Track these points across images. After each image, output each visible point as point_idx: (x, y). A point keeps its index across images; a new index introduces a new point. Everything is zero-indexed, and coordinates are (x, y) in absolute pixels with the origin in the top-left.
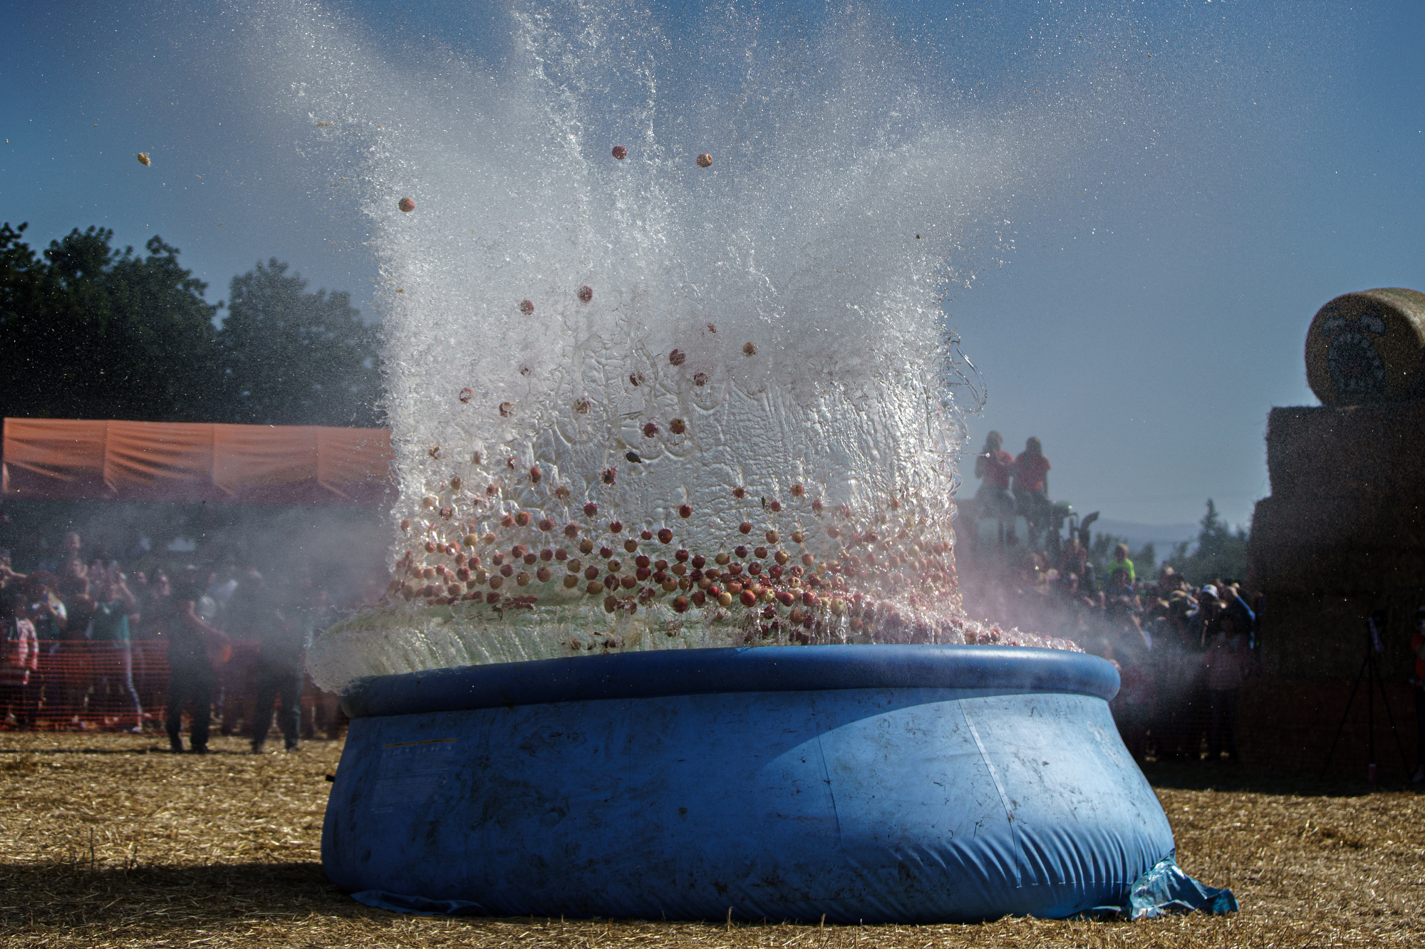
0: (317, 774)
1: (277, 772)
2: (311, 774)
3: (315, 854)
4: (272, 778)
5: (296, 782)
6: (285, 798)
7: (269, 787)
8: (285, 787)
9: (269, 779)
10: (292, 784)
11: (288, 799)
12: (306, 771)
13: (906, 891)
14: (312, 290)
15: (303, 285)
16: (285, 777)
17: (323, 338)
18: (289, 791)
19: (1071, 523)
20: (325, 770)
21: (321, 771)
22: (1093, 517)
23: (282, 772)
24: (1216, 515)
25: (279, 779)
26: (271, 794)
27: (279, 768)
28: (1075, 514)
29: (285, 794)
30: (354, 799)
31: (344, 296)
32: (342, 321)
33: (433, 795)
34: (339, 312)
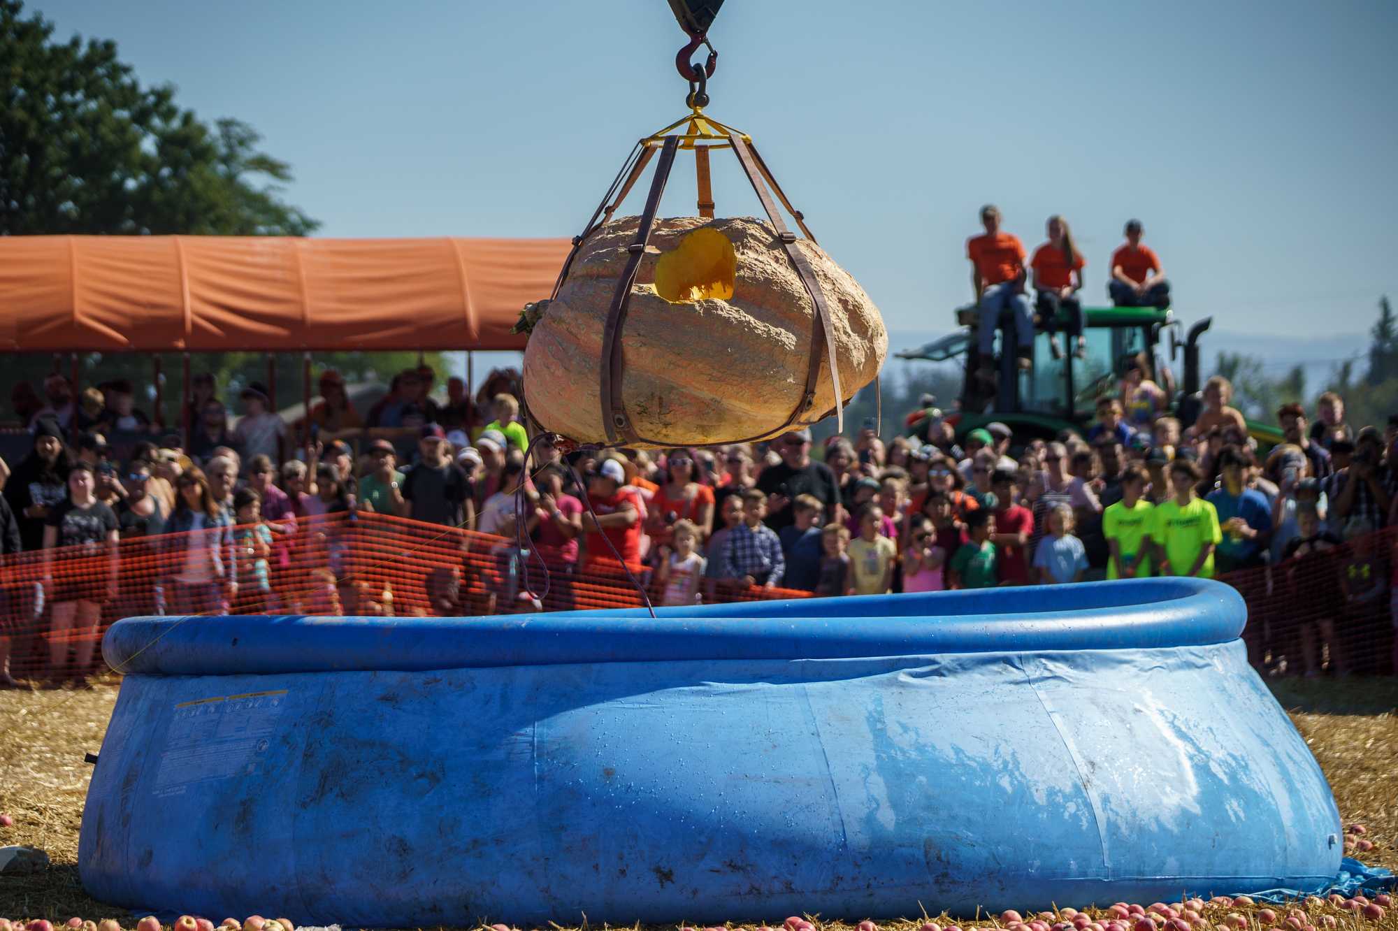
0: (86, 739)
1: (27, 738)
2: (76, 739)
3: (73, 857)
4: (20, 747)
5: (53, 751)
6: (38, 776)
7: (14, 761)
8: (40, 760)
9: (15, 749)
10: (49, 755)
11: (42, 775)
12: (68, 734)
13: (936, 882)
14: (59, 38)
15: (46, 32)
16: (39, 744)
17: (80, 110)
18: (44, 765)
19: (1172, 335)
20: (97, 732)
21: (92, 734)
22: (1203, 326)
23: (33, 738)
24: (1393, 319)
25: (29, 748)
26: (18, 770)
27: (29, 732)
28: (1177, 322)
29: (38, 769)
30: (128, 782)
31: (109, 47)
32: (108, 83)
33: (247, 765)
34: (101, 71)
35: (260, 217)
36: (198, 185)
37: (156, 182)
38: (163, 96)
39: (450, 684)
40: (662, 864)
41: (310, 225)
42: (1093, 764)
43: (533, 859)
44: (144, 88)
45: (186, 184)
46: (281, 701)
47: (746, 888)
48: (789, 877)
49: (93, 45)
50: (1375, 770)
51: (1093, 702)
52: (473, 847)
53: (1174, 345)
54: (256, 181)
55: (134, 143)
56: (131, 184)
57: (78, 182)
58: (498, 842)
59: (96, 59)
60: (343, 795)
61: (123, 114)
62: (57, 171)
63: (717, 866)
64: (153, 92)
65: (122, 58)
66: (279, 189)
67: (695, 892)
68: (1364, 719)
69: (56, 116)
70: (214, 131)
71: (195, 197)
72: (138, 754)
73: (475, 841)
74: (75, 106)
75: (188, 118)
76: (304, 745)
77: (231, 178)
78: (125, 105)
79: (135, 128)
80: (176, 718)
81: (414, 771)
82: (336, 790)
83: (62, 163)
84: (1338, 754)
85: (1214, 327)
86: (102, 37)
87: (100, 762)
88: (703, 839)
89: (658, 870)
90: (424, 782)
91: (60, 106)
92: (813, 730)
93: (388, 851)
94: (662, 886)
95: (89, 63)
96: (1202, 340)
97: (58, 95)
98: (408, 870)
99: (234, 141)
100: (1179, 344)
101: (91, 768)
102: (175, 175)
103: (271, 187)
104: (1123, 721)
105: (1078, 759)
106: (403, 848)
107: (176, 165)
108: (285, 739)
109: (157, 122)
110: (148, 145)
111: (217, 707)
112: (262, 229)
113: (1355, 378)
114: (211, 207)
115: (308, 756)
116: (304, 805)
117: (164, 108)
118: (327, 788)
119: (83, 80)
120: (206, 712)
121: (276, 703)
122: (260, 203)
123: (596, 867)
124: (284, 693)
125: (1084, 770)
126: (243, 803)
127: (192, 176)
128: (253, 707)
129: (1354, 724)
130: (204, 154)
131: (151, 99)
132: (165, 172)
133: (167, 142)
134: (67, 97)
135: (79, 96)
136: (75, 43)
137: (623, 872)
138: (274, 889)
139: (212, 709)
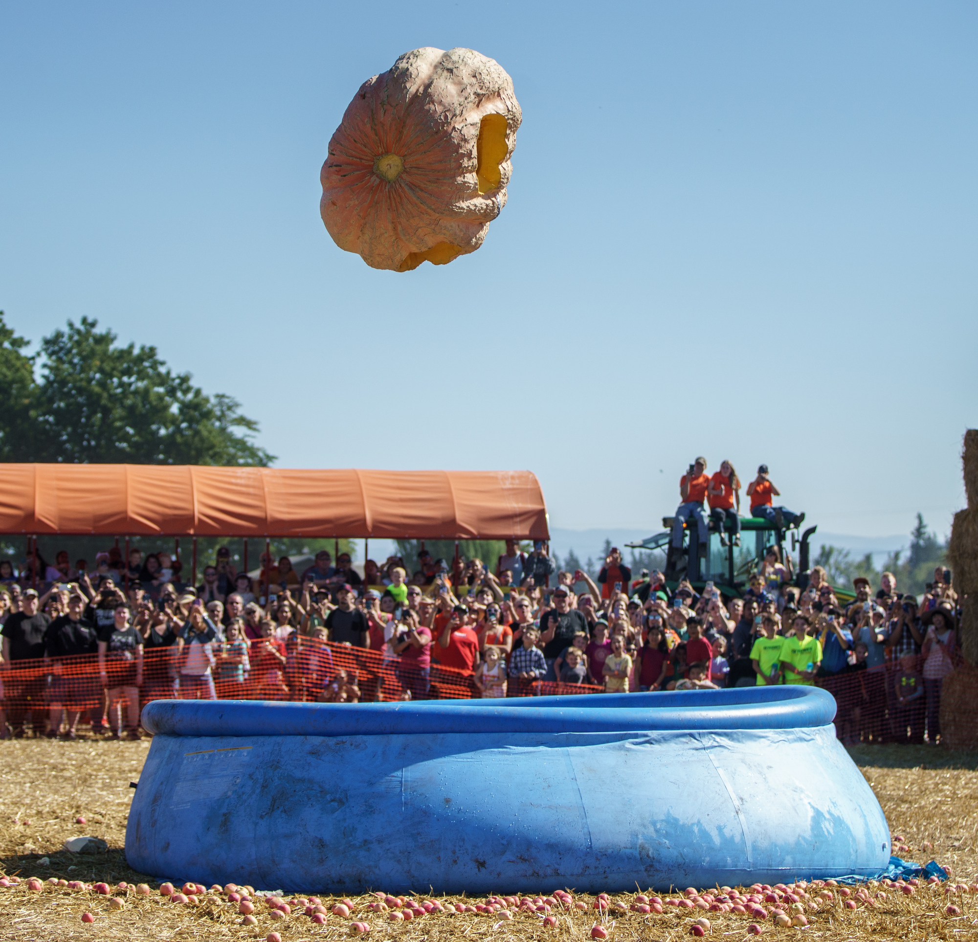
0: (130, 771)
1: (95, 770)
2: (124, 771)
3: (122, 844)
4: (91, 775)
5: (111, 778)
6: (101, 793)
7: (88, 784)
8: (102, 783)
9: (87, 777)
10: (108, 781)
11: (104, 793)
12: (120, 768)
13: (646, 870)
14: (120, 344)
15: (112, 341)
16: (101, 774)
17: (134, 387)
18: (105, 787)
19: (793, 536)
20: (137, 767)
21: (133, 768)
22: (814, 530)
23: (99, 770)
24: (925, 527)
25: (96, 776)
26: (89, 789)
27: (95, 767)
29: (102, 789)
30: (156, 800)
31: (152, 349)
32: (150, 371)
33: (227, 792)
34: (146, 364)
35: (240, 454)
36: (205, 433)
37: (179, 430)
38: (184, 380)
39: (351, 745)
40: (479, 857)
41: (270, 458)
42: (742, 799)
43: (400, 852)
44: (173, 375)
45: (197, 433)
46: (248, 753)
47: (530, 872)
48: (557, 866)
49: (143, 348)
50: (910, 802)
51: (743, 761)
52: (364, 845)
53: (794, 541)
54: (238, 431)
55: (167, 407)
56: (163, 432)
57: (130, 431)
58: (380, 841)
59: (145, 357)
60: (285, 811)
61: (161, 390)
62: (118, 424)
63: (514, 859)
64: (179, 377)
65: (160, 357)
66: (254, 437)
67: (499, 874)
68: (904, 771)
69: (119, 390)
70: (213, 400)
71: (202, 440)
72: (162, 783)
73: (365, 841)
74: (130, 384)
75: (198, 392)
76: (262, 780)
77: (223, 430)
78: (161, 384)
79: (168, 399)
80: (185, 762)
81: (328, 797)
82: (281, 808)
83: (121, 419)
84: (889, 793)
85: (817, 530)
86: (148, 344)
87: (139, 787)
88: (504, 842)
89: (477, 861)
90: (335, 804)
91: (121, 384)
92: (573, 776)
93: (312, 846)
94: (479, 870)
95: (140, 359)
96: (811, 539)
97: (120, 378)
98: (324, 858)
99: (225, 408)
100: (798, 541)
101: (134, 790)
102: (190, 427)
103: (249, 436)
104: (760, 773)
105: (734, 796)
106: (321, 844)
107: (191, 421)
108: (251, 776)
109: (179, 394)
110: (175, 409)
111: (210, 756)
112: (241, 461)
113: (901, 561)
114: (212, 447)
115: (264, 787)
116: (262, 817)
117: (184, 386)
118: (275, 807)
119: (135, 369)
120: (203, 759)
121: (245, 754)
122: (241, 445)
123: (439, 858)
124: (250, 748)
125: (737, 803)
126: (225, 815)
127: (200, 427)
128: (231, 756)
129: (898, 774)
130: (207, 415)
131: (177, 381)
132: (184, 425)
133: (185, 407)
134: (125, 379)
135: (133, 379)
136: (131, 347)
137: (455, 862)
138: (242, 867)
139: (207, 757)
